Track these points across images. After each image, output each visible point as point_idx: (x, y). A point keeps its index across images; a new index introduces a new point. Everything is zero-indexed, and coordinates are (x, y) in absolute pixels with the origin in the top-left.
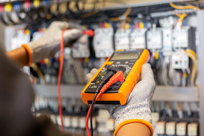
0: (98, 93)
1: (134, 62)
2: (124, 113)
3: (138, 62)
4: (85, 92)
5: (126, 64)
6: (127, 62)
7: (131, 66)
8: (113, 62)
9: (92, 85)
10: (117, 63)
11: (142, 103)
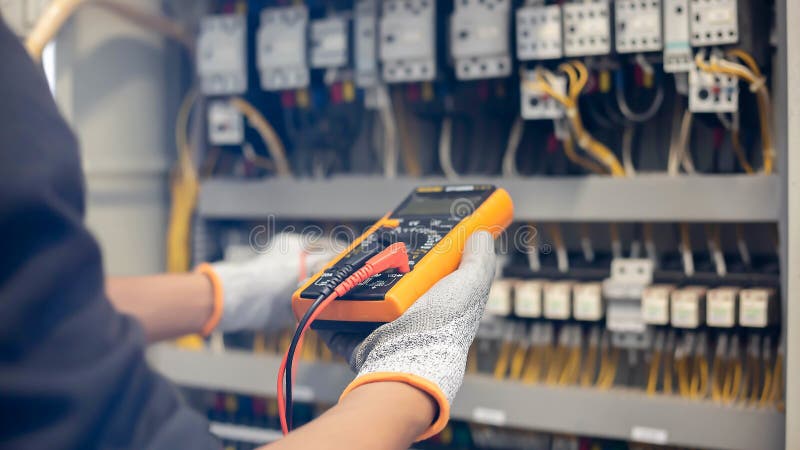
0: (326, 297)
1: (455, 223)
2: (381, 356)
3: (467, 223)
4: (302, 296)
5: (434, 228)
6: (436, 223)
7: (443, 232)
8: (401, 221)
9: (325, 279)
10: (411, 224)
11: (434, 332)
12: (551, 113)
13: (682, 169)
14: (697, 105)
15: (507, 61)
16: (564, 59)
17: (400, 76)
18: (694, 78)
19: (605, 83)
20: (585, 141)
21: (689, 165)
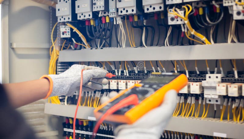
12: (179, 22)
13: (233, 41)
14: (236, 17)
15: (162, 6)
16: (183, 4)
17: (124, 13)
18: (235, 8)
19: (201, 12)
20: (193, 32)
21: (235, 40)
